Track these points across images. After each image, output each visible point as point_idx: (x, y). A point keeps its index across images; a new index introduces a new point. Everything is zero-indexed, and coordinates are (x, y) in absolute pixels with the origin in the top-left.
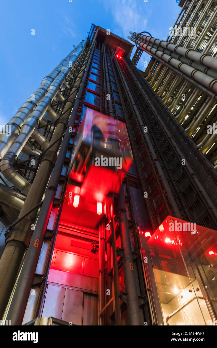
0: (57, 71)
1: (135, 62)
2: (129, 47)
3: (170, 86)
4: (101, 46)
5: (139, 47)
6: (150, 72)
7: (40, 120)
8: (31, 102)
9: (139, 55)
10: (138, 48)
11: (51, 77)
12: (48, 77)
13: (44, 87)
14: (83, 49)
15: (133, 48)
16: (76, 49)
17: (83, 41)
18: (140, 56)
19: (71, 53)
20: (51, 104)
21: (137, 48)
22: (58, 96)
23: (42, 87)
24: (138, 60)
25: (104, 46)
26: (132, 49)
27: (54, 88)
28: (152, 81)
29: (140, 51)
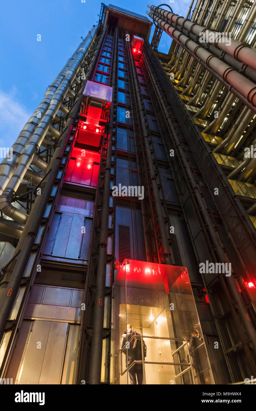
0: (62, 76)
1: (155, 44)
2: (147, 26)
3: (203, 76)
4: (113, 30)
5: (158, 25)
6: (173, 54)
7: (39, 146)
8: (32, 123)
9: (159, 34)
10: (157, 27)
11: (54, 87)
12: (51, 86)
13: (46, 101)
14: (92, 40)
15: (152, 26)
16: (84, 41)
17: (94, 26)
18: (160, 36)
19: (79, 48)
20: (53, 122)
21: (155, 26)
22: (61, 109)
23: (44, 101)
24: (159, 40)
25: (117, 30)
26: (151, 28)
27: (55, 102)
28: (176, 66)
29: (160, 30)
